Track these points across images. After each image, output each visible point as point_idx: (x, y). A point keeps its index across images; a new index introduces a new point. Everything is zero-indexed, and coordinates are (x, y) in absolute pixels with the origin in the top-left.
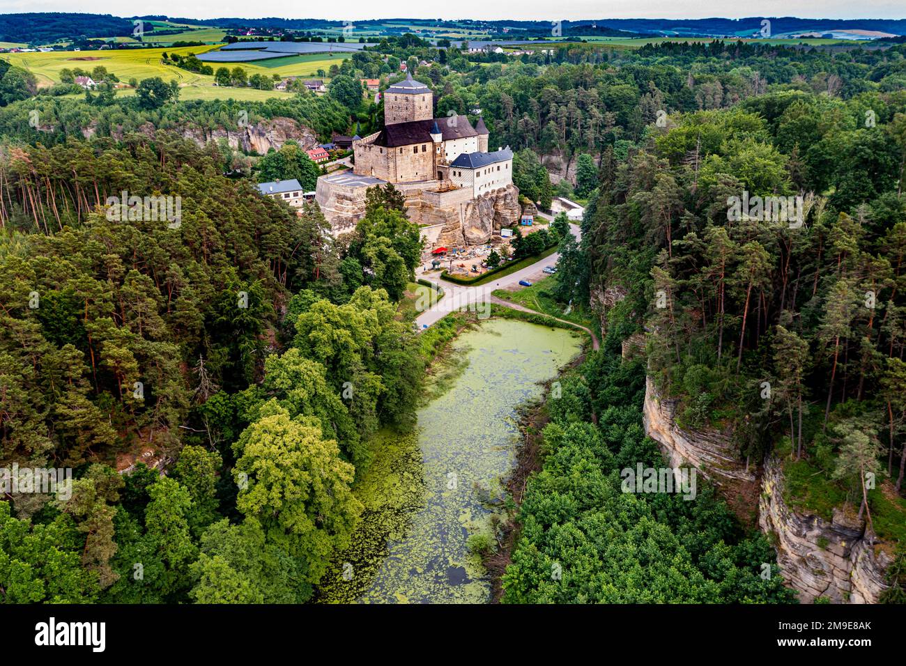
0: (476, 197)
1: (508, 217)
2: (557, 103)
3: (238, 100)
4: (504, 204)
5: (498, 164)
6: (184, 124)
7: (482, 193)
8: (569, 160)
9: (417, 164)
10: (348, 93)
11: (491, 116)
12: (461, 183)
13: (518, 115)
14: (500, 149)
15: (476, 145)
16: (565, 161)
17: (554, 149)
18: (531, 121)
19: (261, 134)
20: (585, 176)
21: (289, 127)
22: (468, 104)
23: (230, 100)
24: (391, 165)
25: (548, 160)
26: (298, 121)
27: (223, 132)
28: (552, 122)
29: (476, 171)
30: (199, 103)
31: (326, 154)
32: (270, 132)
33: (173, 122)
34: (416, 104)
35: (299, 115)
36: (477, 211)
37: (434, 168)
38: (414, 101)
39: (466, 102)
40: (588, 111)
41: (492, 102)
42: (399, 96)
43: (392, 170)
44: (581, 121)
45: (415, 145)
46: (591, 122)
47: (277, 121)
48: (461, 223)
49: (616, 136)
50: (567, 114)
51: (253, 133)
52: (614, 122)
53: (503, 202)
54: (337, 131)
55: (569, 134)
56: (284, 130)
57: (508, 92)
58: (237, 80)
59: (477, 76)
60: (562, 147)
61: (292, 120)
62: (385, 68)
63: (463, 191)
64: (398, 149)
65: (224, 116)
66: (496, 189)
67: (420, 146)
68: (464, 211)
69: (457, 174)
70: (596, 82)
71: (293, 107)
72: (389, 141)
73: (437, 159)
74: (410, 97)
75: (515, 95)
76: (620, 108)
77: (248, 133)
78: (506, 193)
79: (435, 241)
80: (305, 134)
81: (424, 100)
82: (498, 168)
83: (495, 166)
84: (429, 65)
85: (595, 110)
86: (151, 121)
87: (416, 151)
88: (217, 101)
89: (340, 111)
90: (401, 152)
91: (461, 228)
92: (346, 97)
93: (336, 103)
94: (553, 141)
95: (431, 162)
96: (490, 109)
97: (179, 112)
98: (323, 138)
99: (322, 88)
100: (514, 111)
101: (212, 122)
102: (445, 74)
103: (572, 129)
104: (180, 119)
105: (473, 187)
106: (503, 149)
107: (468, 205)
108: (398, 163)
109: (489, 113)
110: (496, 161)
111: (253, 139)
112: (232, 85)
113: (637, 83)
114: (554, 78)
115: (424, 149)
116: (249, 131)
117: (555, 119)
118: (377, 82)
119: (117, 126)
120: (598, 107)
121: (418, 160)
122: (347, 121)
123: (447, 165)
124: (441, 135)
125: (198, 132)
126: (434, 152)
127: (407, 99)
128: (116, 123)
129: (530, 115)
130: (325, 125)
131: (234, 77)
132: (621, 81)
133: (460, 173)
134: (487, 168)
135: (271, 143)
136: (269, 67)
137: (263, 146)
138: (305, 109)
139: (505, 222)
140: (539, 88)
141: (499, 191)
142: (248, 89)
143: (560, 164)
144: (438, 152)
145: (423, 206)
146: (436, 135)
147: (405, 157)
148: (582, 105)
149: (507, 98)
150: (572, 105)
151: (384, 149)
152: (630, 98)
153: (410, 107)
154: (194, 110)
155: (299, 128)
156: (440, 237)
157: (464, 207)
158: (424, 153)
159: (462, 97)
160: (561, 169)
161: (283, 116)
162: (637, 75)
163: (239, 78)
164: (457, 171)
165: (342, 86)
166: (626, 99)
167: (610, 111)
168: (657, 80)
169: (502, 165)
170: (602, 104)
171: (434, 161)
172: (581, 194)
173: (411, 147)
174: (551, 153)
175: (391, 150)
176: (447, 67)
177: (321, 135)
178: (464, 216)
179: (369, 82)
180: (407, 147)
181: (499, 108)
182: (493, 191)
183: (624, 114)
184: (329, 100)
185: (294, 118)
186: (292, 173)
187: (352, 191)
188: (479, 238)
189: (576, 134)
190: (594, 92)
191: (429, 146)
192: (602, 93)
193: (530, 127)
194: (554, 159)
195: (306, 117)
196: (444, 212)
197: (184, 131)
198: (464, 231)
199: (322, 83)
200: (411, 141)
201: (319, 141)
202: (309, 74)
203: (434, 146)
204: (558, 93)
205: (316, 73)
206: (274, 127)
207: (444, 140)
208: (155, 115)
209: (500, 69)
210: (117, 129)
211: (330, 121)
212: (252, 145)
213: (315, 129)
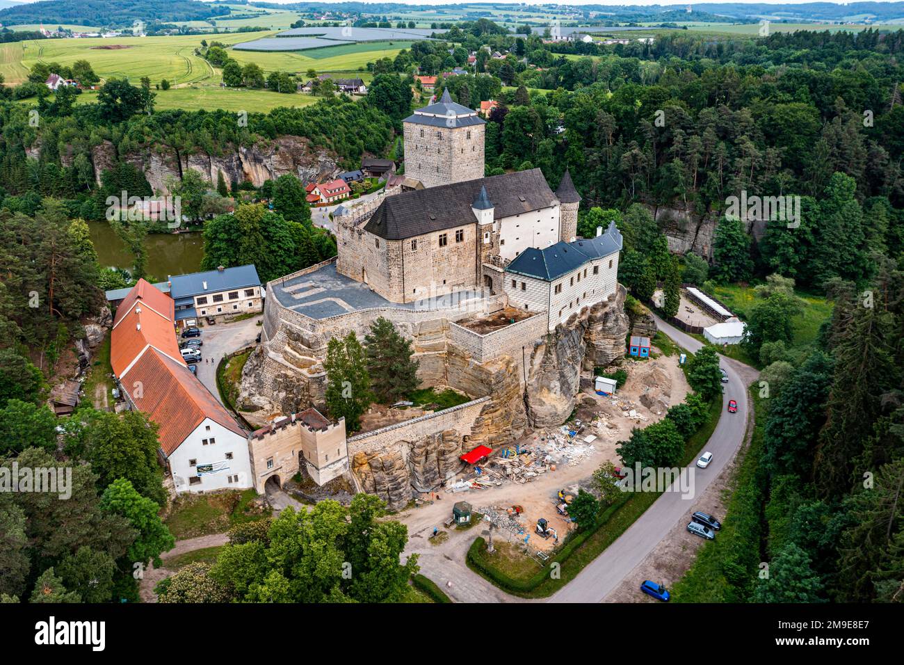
0: (552, 328)
1: (608, 352)
2: (683, 128)
3: (230, 112)
4: (603, 330)
5: (595, 263)
6: (151, 145)
7: (564, 320)
8: (700, 221)
9: (445, 264)
10: (391, 98)
11: (579, 140)
12: (526, 301)
13: (621, 143)
14: (599, 230)
15: (555, 224)
16: (694, 220)
17: (676, 200)
18: (641, 155)
19: (257, 160)
20: (729, 251)
21: (298, 150)
22: (548, 121)
23: (219, 111)
24: (395, 271)
25: (667, 216)
26: (313, 140)
27: (204, 157)
28: (677, 161)
29: (554, 284)
30: (178, 114)
31: (347, 188)
32: (269, 157)
33: (135, 142)
34: (456, 145)
35: (314, 132)
36: (554, 357)
37: (477, 268)
38: (450, 140)
39: (544, 118)
40: (735, 145)
41: (581, 120)
42: (427, 129)
43: (395, 281)
44: (724, 160)
45: (442, 233)
46: (741, 163)
47: (282, 141)
48: (522, 382)
49: (782, 186)
50: (702, 149)
51: (246, 158)
52: (780, 165)
53: (600, 328)
54: (369, 150)
55: (702, 178)
56: (292, 154)
57: (607, 108)
58: (250, 80)
59: (561, 74)
60: (690, 198)
61: (303, 139)
62: (450, 61)
63: (528, 322)
64: (408, 243)
65: (205, 134)
66: (590, 305)
67: (451, 234)
68: (528, 359)
69: (519, 285)
70: (749, 96)
71: (308, 120)
72: (390, 227)
73: (484, 254)
74: (445, 133)
75: (616, 111)
76: (789, 141)
77: (239, 159)
78: (607, 310)
79: (469, 433)
80: (321, 159)
81: (469, 137)
82: (596, 270)
83: (589, 267)
84: (503, 57)
85: (750, 144)
86: (110, 140)
87: (443, 242)
88: (202, 112)
89: (378, 121)
90: (414, 247)
91: (522, 392)
92: (389, 102)
93: (375, 111)
94: (676, 189)
95: (473, 259)
96: (579, 131)
97: (147, 129)
98: (349, 162)
99: (362, 89)
100: (615, 136)
101: (188, 143)
102: (521, 69)
103: (709, 173)
104: (146, 137)
105: (547, 312)
106: (606, 227)
107: (537, 347)
108: (408, 267)
109: (577, 135)
110: (591, 256)
111: (246, 166)
112: (244, 86)
113: (813, 98)
114: (676, 88)
115: (460, 237)
116: (241, 156)
117: (682, 155)
118: (434, 79)
119: (66, 146)
120: (752, 138)
121: (448, 258)
122: (385, 134)
123: (502, 266)
124: (492, 211)
125: (168, 158)
126: (478, 241)
127: (439, 136)
128: (64, 142)
129: (641, 146)
130: (353, 143)
131: (246, 76)
132: (788, 96)
133: (524, 285)
134: (574, 274)
135: (270, 172)
136: (317, 58)
137: (261, 176)
138: (326, 122)
139: (603, 359)
140: (655, 103)
141: (595, 309)
142: (263, 92)
143: (685, 223)
144: (486, 241)
145: (450, 353)
146: (484, 212)
147: (421, 255)
148: (725, 134)
149: (607, 118)
150: (709, 133)
151: (382, 241)
152: (807, 125)
153: (445, 149)
154: (168, 126)
155: (312, 149)
156: (478, 424)
157: (529, 351)
158: (460, 244)
159: (539, 111)
160: (686, 232)
161: (291, 133)
162: (813, 84)
163: (253, 77)
164: (519, 280)
165: (384, 88)
166: (799, 127)
167: (772, 145)
168: (846, 95)
169: (603, 264)
170: (760, 134)
171: (478, 257)
172: (720, 277)
173: (435, 237)
174: (672, 206)
175: (394, 245)
176: (524, 60)
177: (345, 157)
178: (528, 367)
179: (424, 80)
180: (426, 237)
181: (591, 129)
182: (583, 312)
183: (796, 150)
184: (365, 107)
185: (307, 137)
186: (253, 250)
187: (313, 327)
188: (556, 414)
189: (716, 180)
190: (746, 113)
191: (469, 231)
192: (760, 116)
193: (640, 165)
194: (676, 214)
195: (325, 133)
196: (489, 374)
197: (149, 156)
198: (526, 397)
199: (362, 83)
200: (434, 225)
201: (341, 166)
202: (357, 67)
203: (479, 231)
204: (686, 113)
205: (365, 67)
206: (277, 149)
207: (498, 217)
208: (116, 131)
209: (590, 65)
210: (65, 150)
211: (361, 137)
212: (246, 175)
213: (337, 150)
